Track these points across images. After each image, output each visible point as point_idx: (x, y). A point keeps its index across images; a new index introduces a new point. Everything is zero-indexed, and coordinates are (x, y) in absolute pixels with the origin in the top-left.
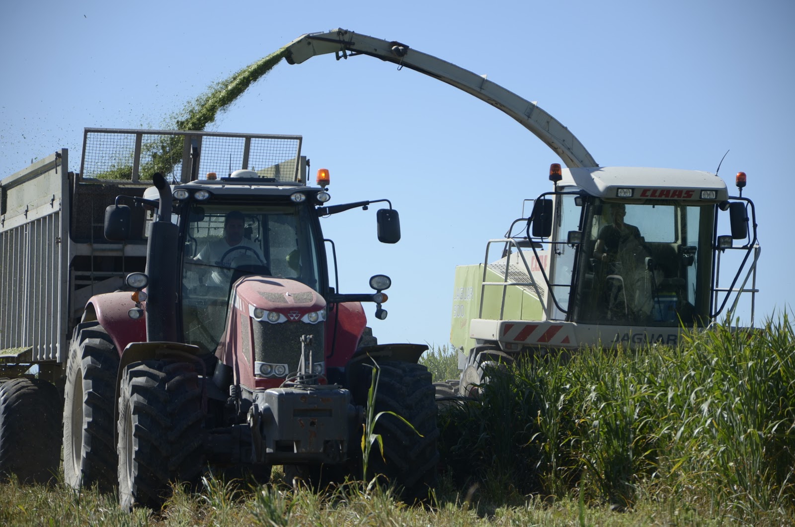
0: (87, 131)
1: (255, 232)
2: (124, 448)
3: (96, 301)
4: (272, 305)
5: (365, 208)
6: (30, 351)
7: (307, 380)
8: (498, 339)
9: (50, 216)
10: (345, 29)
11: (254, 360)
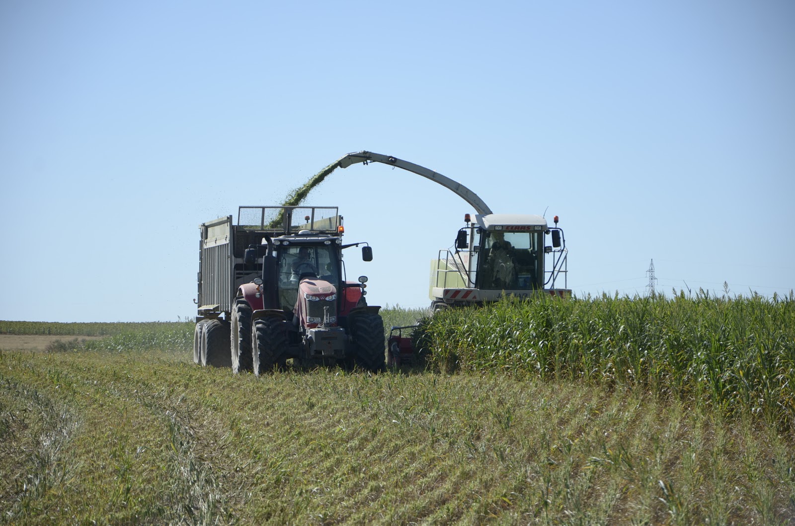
0: (240, 207)
1: (312, 254)
2: (255, 354)
3: (243, 287)
4: (313, 293)
5: (357, 246)
6: (218, 307)
7: (327, 325)
8: (443, 297)
9: (225, 244)
10: (367, 151)
11: (306, 316)
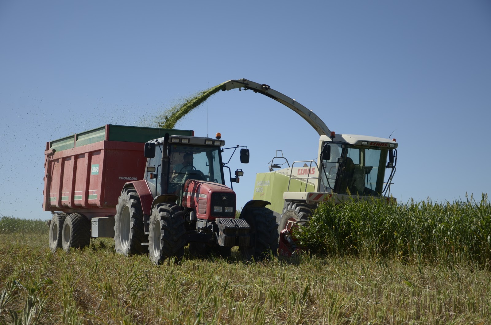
8: (306, 199)
10: (246, 79)
